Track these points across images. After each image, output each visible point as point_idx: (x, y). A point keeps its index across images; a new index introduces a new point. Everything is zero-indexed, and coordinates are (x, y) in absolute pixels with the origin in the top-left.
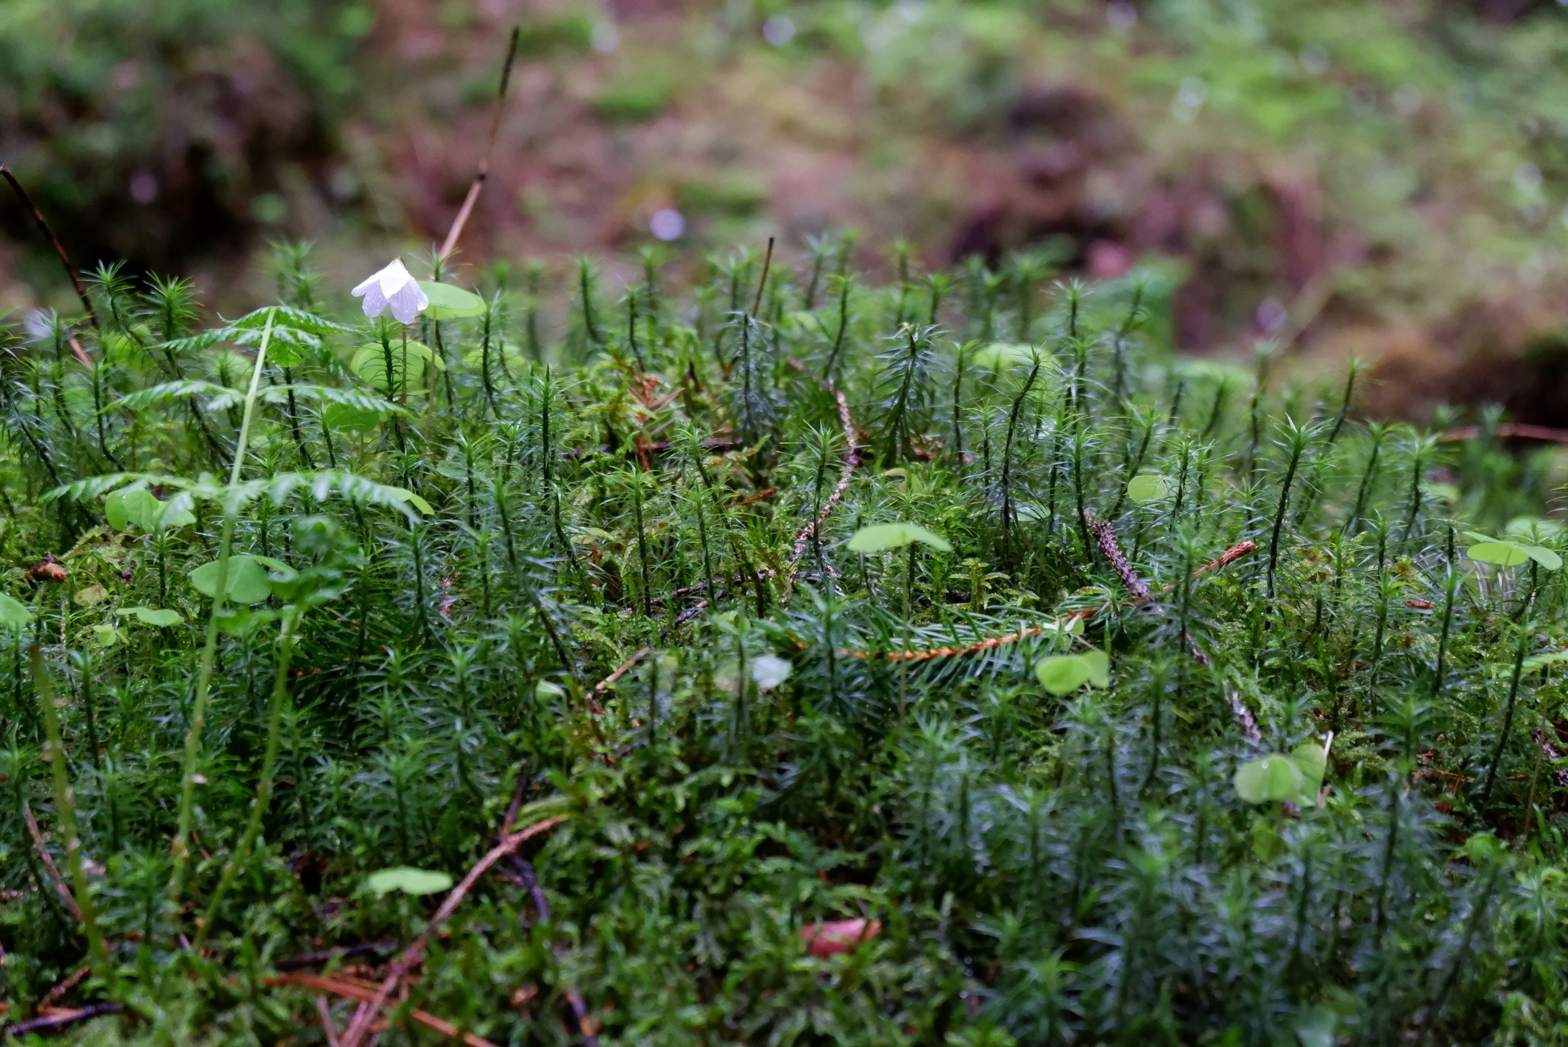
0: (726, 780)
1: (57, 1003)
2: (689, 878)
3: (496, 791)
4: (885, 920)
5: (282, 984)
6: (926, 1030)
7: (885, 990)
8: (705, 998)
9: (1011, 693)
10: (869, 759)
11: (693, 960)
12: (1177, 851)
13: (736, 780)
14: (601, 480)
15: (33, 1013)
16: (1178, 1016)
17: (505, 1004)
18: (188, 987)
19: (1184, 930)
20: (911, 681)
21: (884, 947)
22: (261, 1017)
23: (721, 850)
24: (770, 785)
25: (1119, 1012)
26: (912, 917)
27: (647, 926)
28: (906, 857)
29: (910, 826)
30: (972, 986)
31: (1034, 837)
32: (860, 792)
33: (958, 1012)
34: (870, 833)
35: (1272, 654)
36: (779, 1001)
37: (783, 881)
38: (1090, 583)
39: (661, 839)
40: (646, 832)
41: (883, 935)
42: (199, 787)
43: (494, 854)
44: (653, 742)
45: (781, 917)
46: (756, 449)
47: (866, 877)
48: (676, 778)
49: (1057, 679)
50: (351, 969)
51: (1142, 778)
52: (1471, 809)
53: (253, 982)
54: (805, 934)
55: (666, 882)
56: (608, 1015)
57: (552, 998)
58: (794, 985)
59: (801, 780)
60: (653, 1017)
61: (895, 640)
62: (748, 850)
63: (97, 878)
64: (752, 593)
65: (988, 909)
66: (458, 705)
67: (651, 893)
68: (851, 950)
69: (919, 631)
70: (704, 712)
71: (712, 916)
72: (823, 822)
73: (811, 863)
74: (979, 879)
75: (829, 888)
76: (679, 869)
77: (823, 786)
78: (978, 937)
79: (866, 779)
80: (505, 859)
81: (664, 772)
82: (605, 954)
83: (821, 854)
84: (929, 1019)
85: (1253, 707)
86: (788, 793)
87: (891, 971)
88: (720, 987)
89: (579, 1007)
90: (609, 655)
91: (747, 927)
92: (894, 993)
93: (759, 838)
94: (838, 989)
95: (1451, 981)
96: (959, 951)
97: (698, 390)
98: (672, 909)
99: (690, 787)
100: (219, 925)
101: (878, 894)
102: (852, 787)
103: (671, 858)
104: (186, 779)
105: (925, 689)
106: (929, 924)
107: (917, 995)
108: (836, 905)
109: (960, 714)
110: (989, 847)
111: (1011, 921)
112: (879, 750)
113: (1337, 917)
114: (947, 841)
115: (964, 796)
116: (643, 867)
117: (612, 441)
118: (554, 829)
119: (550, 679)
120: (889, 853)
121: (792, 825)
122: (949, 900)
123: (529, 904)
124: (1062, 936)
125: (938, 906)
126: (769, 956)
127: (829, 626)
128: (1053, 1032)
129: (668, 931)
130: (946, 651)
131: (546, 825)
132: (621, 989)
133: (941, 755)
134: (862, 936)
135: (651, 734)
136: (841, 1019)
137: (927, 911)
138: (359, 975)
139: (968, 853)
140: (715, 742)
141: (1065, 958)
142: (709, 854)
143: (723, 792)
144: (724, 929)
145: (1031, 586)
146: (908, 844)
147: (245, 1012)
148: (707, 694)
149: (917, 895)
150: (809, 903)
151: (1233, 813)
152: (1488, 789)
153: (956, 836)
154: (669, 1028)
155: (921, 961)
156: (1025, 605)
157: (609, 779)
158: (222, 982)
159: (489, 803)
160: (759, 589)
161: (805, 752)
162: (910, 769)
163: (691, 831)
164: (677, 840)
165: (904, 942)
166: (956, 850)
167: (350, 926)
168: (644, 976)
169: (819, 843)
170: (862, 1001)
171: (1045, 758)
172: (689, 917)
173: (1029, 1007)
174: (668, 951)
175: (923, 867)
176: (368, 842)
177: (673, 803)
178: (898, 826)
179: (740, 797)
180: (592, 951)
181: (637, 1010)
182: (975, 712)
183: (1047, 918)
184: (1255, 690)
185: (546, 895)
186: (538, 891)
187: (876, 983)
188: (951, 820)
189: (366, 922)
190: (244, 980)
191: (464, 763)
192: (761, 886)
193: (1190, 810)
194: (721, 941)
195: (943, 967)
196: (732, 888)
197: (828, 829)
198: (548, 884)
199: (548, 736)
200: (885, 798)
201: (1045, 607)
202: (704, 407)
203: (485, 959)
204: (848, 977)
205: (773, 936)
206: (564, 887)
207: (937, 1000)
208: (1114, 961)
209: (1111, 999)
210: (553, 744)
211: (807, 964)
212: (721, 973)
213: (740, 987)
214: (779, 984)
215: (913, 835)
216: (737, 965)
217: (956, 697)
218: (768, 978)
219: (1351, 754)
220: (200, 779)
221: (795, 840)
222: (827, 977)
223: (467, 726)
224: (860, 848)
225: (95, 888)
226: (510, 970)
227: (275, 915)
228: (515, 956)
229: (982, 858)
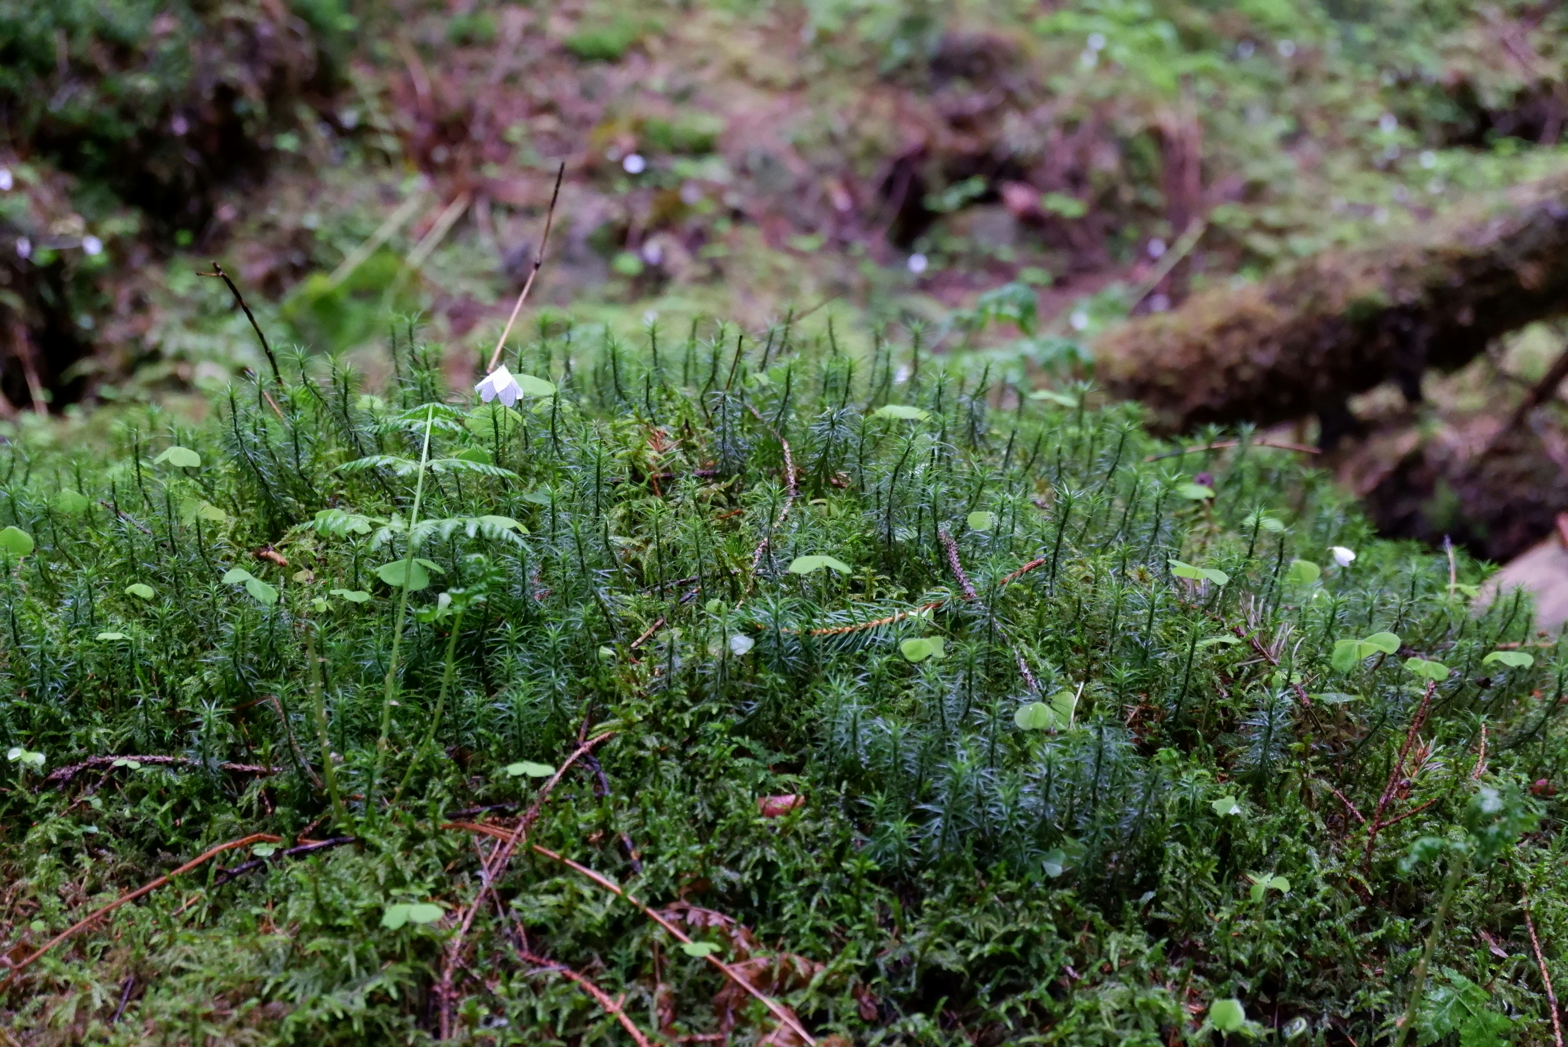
0: (715, 711)
1: (310, 836)
2: (692, 769)
3: (577, 714)
4: (807, 795)
5: (450, 827)
6: (830, 860)
7: (807, 836)
8: (702, 841)
9: (886, 658)
10: (799, 697)
11: (695, 817)
12: (975, 760)
13: (721, 710)
14: (629, 504)
15: (295, 844)
16: (975, 853)
17: (586, 842)
18: (396, 828)
19: (980, 805)
20: (826, 649)
21: (806, 812)
22: (440, 847)
23: (712, 753)
24: (740, 713)
25: (941, 851)
26: (823, 794)
27: (668, 797)
28: (821, 758)
29: (824, 740)
30: (857, 835)
31: (896, 749)
32: (794, 718)
33: (849, 849)
34: (799, 742)
35: (1050, 632)
36: (745, 842)
37: (748, 771)
38: (941, 584)
39: (675, 745)
40: (666, 740)
41: (806, 805)
42: (394, 708)
43: (578, 753)
44: (670, 687)
45: (747, 794)
46: (730, 483)
47: (796, 769)
48: (683, 708)
49: (912, 653)
50: (489, 819)
51: (962, 713)
52: (1164, 731)
53: (435, 826)
54: (761, 803)
55: (678, 771)
56: (647, 849)
57: (614, 839)
58: (754, 833)
59: (759, 711)
60: (674, 850)
61: (815, 620)
62: (728, 753)
63: (339, 763)
64: (727, 583)
65: (868, 791)
66: (553, 661)
67: (670, 777)
68: (787, 813)
69: (831, 614)
70: (701, 668)
71: (706, 792)
72: (771, 735)
73: (764, 761)
74: (863, 772)
75: (775, 776)
76: (686, 763)
77: (772, 714)
78: (863, 807)
79: (798, 710)
80: (582, 755)
81: (676, 704)
82: (645, 813)
83: (771, 755)
84: (831, 853)
85: (1033, 666)
86: (751, 719)
87: (810, 826)
88: (711, 833)
89: (629, 844)
90: (639, 625)
91: (727, 799)
92: (812, 838)
93: (734, 746)
94: (779, 836)
95: (1133, 836)
96: (851, 814)
97: (690, 435)
98: (682, 788)
99: (693, 714)
100: (409, 792)
101: (803, 781)
102: (788, 714)
103: (681, 756)
104: (385, 702)
105: (834, 655)
106: (833, 799)
107: (825, 839)
108: (778, 786)
109: (856, 672)
110: (868, 753)
111: (880, 798)
112: (806, 692)
113: (1072, 798)
114: (845, 750)
115: (855, 723)
116: (664, 762)
117: (636, 476)
118: (610, 737)
119: (607, 645)
120: (811, 754)
121: (754, 738)
122: (845, 784)
123: (596, 781)
124: (909, 807)
125: (838, 788)
126: (740, 816)
127: (776, 618)
128: (902, 862)
129: (680, 801)
130: (848, 629)
131: (606, 735)
132: (653, 834)
133: (843, 698)
134: (794, 805)
135: (669, 682)
136: (781, 853)
137: (832, 791)
138: (494, 823)
139: (857, 757)
140: (707, 687)
141: (909, 821)
142: (705, 755)
143: (712, 718)
144: (713, 799)
145: (904, 584)
146: (822, 750)
147: (431, 843)
148: (703, 657)
149: (826, 781)
150: (763, 784)
151: (1014, 735)
152: (1175, 719)
153: (850, 747)
154: (682, 857)
155: (828, 820)
156: (899, 597)
157: (643, 708)
158: (416, 825)
159: (572, 722)
160: (732, 582)
161: (763, 693)
162: (824, 705)
163: (694, 739)
164: (685, 745)
165: (818, 809)
166: (850, 755)
167: (489, 793)
168: (667, 826)
169: (768, 748)
170: (793, 843)
171: (908, 696)
172: (692, 793)
173: (890, 847)
174: (681, 812)
175: (830, 763)
176: (498, 743)
177: (683, 722)
178: (817, 739)
179: (723, 721)
180: (637, 811)
181: (663, 846)
182: (863, 671)
183: (902, 795)
184: (1035, 657)
185: (606, 777)
186: (602, 775)
187: (801, 832)
188: (847, 738)
189: (497, 791)
190: (430, 825)
191: (557, 697)
192: (734, 774)
193: (985, 734)
194: (711, 806)
195: (841, 824)
196: (718, 775)
197: (775, 740)
198: (607, 770)
199: (604, 679)
200: (809, 721)
201: (911, 599)
202: (694, 447)
203: (575, 816)
204: (785, 829)
205: (742, 804)
206: (617, 773)
207: (837, 843)
208: (937, 822)
209: (936, 843)
210: (609, 684)
211: (762, 821)
212: (712, 825)
213: (722, 834)
214: (745, 832)
215: (825, 745)
216: (721, 821)
217: (853, 661)
218: (738, 829)
219: (1095, 696)
220: (394, 703)
221: (755, 746)
222: (773, 828)
223: (558, 675)
224: (793, 751)
225: (336, 769)
226: (588, 822)
227: (444, 787)
228: (592, 814)
229: (865, 759)
